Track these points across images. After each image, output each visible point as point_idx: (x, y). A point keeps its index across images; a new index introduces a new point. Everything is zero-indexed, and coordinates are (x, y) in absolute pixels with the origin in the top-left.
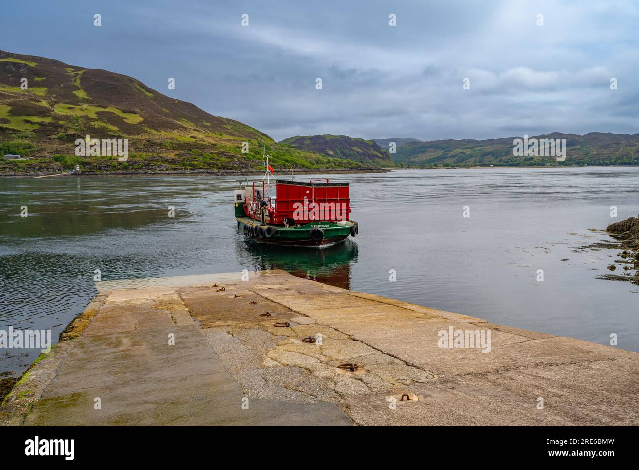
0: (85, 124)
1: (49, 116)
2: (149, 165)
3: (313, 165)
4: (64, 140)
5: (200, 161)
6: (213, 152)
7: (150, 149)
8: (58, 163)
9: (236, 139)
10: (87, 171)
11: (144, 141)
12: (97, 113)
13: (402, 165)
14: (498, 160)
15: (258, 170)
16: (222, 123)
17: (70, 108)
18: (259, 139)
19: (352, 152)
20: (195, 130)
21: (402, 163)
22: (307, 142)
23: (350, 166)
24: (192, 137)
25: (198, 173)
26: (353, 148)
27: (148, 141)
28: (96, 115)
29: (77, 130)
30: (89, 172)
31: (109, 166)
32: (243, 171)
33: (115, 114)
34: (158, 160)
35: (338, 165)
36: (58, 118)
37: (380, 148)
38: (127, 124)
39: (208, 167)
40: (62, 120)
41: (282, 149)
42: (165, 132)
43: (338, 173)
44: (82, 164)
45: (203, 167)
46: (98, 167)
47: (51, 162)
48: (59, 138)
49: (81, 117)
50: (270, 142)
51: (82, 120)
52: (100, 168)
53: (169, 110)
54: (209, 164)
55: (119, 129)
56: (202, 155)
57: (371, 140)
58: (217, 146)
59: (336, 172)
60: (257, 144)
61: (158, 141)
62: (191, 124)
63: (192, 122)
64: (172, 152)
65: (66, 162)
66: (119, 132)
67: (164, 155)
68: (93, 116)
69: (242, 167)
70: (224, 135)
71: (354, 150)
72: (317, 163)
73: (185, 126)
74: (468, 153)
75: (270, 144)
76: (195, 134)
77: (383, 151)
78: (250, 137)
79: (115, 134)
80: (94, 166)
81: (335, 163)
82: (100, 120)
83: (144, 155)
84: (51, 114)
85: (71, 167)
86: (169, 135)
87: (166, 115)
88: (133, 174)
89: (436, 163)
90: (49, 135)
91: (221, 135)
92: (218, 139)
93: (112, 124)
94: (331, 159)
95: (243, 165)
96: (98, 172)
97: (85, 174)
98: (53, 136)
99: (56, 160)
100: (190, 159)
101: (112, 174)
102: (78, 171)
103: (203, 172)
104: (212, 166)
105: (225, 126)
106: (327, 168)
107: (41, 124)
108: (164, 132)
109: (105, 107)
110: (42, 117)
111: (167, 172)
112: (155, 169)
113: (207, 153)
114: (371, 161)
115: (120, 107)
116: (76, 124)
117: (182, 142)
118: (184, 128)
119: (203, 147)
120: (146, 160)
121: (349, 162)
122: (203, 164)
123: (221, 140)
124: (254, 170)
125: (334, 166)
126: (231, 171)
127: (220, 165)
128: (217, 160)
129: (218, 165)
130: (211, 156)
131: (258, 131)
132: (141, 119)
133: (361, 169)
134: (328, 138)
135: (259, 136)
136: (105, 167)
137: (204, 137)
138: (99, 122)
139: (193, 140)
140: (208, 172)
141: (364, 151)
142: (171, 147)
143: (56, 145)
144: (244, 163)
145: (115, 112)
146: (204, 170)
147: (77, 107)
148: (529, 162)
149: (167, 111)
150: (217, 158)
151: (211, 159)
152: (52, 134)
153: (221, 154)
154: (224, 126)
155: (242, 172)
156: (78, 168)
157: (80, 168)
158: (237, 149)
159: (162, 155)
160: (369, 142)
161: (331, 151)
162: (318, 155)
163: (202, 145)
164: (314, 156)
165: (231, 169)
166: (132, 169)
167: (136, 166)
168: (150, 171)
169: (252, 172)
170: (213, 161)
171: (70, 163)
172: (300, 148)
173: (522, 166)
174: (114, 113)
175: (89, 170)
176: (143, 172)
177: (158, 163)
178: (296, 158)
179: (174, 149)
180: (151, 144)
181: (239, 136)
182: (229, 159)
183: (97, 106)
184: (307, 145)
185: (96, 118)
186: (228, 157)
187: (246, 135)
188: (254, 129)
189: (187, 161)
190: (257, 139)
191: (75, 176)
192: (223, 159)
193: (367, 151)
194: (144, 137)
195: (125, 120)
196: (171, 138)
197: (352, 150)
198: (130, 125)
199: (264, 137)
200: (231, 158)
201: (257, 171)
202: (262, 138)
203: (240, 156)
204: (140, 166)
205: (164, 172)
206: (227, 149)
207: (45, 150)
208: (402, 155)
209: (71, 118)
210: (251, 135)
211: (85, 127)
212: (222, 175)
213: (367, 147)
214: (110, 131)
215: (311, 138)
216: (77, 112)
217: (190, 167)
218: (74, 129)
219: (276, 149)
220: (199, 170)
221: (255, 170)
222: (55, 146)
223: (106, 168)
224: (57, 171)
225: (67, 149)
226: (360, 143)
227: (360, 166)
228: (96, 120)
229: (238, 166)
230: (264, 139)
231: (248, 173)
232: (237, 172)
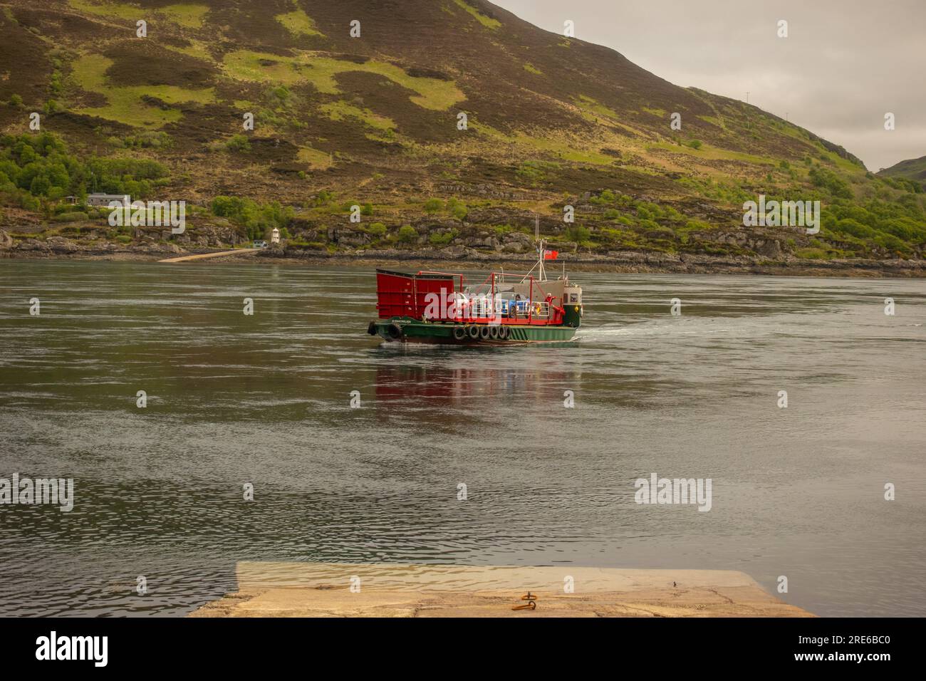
0: (304, 109)
1: (208, 86)
2: (474, 233)
4: (245, 155)
5: (627, 227)
6: (666, 198)
7: (482, 186)
8: (224, 221)
9: (740, 159)
10: (300, 247)
11: (466, 162)
12: (339, 77)
15: (805, 261)
16: (704, 109)
17: (266, 64)
18: (814, 160)
20: (617, 131)
24: (608, 152)
25: (617, 263)
27: (477, 161)
28: (335, 83)
29: (280, 125)
30: (306, 248)
31: (362, 233)
32: (756, 260)
33: (387, 79)
34: (500, 222)
36: (231, 91)
38: (418, 109)
39: (649, 246)
40: (242, 98)
41: (887, 196)
42: (529, 134)
44: (289, 226)
45: (635, 245)
46: (331, 237)
47: (206, 219)
48: (232, 150)
49: (292, 89)
50: (850, 171)
51: (295, 96)
52: (335, 240)
53: (542, 70)
54: (652, 236)
55: (395, 126)
56: (632, 207)
58: (681, 181)
60: (806, 177)
61: (506, 163)
62: (605, 111)
63: (608, 107)
64: (544, 197)
65: (245, 219)
66: (396, 135)
67: (520, 205)
68: (327, 85)
69: (755, 248)
70: (704, 146)
73: (588, 117)
75: (850, 176)
76: (617, 142)
78: (787, 154)
79: (385, 140)
80: (321, 232)
82: (344, 99)
83: (462, 205)
84: (213, 78)
85: (259, 233)
86: (539, 147)
87: (533, 83)
88: (427, 258)
90: (206, 141)
91: (696, 146)
92: (683, 158)
93: (377, 111)
95: (760, 243)
96: (330, 251)
97: (294, 256)
98: (216, 144)
99: (220, 211)
100: (597, 218)
101: (367, 257)
102: (276, 245)
103: (632, 262)
104: (662, 245)
105: (711, 120)
107: (187, 109)
108: (521, 134)
109: (360, 61)
110: (190, 88)
111: (525, 257)
112: (492, 248)
113: (648, 201)
115: (402, 61)
116: (279, 110)
117: (574, 167)
118: (584, 123)
119: (638, 184)
120: (466, 219)
122: (635, 236)
123: (694, 161)
124: (791, 259)
126: (719, 260)
127: (685, 239)
128: (679, 224)
129: (678, 240)
130: (660, 209)
131: (812, 137)
132: (461, 97)
135: (813, 152)
136: (350, 235)
137: (642, 153)
138: (342, 103)
139: (609, 161)
140: (647, 262)
142: (542, 182)
143: (222, 169)
144: (760, 236)
145: (386, 74)
146: (635, 254)
147: (285, 59)
149: (539, 72)
150: (678, 217)
151: (660, 222)
152: (213, 138)
153: (692, 206)
154: (705, 118)
155: (754, 264)
156: (276, 237)
157: (282, 236)
159: (514, 205)
163: (637, 177)
165: (719, 254)
166: (425, 244)
167: (436, 236)
168: (475, 253)
169: (784, 265)
170: (664, 229)
171: (256, 222)
174: (385, 79)
175: (305, 244)
176: (456, 255)
177: (500, 229)
179: (551, 187)
180: (485, 171)
181: (751, 151)
182: (716, 225)
183: (338, 58)
185: (335, 91)
186: (713, 215)
187: (773, 147)
188: (800, 129)
189: (587, 226)
190: (808, 161)
191: (267, 260)
192: (697, 222)
194: (465, 150)
195: (414, 100)
196: (543, 155)
198: (428, 112)
199: (833, 156)
200: (720, 220)
201: (800, 264)
202: (823, 158)
204: (449, 236)
205: (516, 257)
206: (711, 192)
207: (192, 184)
209: (266, 92)
210: (790, 149)
211: (302, 119)
212: (690, 271)
214: (371, 130)
216: (283, 75)
217: (594, 245)
218: (273, 122)
219: (868, 193)
220: (622, 253)
221: (796, 260)
222: (218, 171)
223: (353, 241)
224: (219, 243)
225: (250, 180)
228: (334, 98)
229: (743, 246)
230: (833, 163)
231: (773, 269)
232: (739, 265)
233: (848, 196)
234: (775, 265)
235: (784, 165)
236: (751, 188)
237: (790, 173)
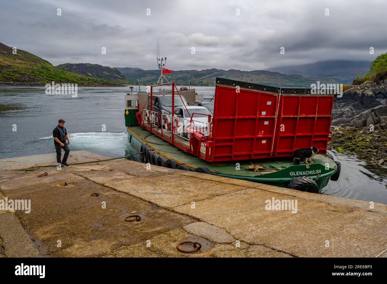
3: (79, 81)
6: (9, 70)
9: (25, 63)
13: (133, 83)
14: (185, 82)
15: (42, 83)
19: (103, 75)
21: (133, 82)
22: (75, 67)
23: (103, 83)
26: (104, 72)
32: (32, 83)
35: (95, 82)
37: (120, 73)
39: (6, 80)
41: (58, 71)
43: (95, 86)
50: (50, 66)
54: (6, 78)
57: (114, 68)
58: (12, 67)
59: (94, 86)
60: (41, 67)
70: (17, 60)
71: (104, 74)
72: (82, 80)
74: (169, 78)
75: (50, 67)
77: (122, 75)
81: (93, 80)
89: (152, 82)
91: (15, 60)
92: (12, 62)
94: (90, 78)
95: (32, 80)
104: (9, 80)
105: (18, 54)
106: (88, 83)
113: (4, 71)
114: (114, 80)
119: (1, 67)
121: (102, 80)
122: (2, 78)
123: (15, 63)
124: (39, 83)
125: (92, 82)
126: (23, 83)
128: (13, 76)
129: (13, 79)
130: (8, 73)
131: (41, 59)
133: (109, 85)
134: (88, 66)
135: (42, 62)
137: (2, 61)
140: (6, 84)
141: (110, 74)
144: (32, 79)
146: (2, 82)
148: (200, 84)
150: (12, 74)
151: (8, 75)
153: (15, 72)
155: (31, 84)
158: (27, 69)
160: (113, 69)
161: (90, 73)
162: (82, 76)
164: (79, 76)
169: (38, 84)
170: (9, 77)
172: (70, 71)
173: (198, 86)
178: (68, 77)
181: (27, 61)
184: (75, 69)
186: (20, 74)
187: (33, 61)
188: (38, 57)
190: (41, 64)
192: (17, 75)
193: (112, 74)
197: (103, 73)
199: (46, 63)
200: (22, 75)
201: (41, 84)
202: (44, 63)
203: (29, 74)
206: (20, 69)
208: (132, 78)
210: (36, 61)
212: (16, 85)
213: (112, 72)
215: (77, 65)
219: (54, 70)
221: (40, 83)
226: (108, 69)
227: (109, 83)
229: (28, 80)
230: (46, 64)
231: (36, 85)
232: (28, 84)
233: (50, 71)
234: (36, 84)
235: (35, 64)
236: (29, 69)
237: (37, 66)
